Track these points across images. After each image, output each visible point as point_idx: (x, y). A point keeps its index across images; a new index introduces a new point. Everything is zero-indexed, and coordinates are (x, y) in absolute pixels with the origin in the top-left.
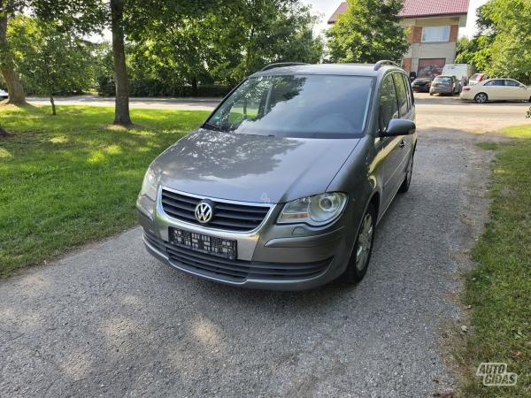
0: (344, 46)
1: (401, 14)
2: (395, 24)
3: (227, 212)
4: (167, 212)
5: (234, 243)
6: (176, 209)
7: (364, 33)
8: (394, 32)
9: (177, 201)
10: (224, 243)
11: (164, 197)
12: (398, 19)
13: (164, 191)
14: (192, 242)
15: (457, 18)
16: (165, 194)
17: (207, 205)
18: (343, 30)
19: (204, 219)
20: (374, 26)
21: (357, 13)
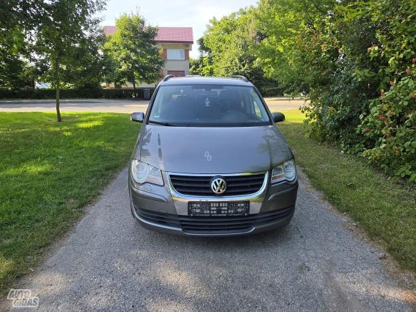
0: (119, 59)
1: (156, 39)
2: (153, 46)
3: (235, 182)
4: (179, 192)
5: (247, 202)
6: (188, 188)
7: (132, 50)
8: (153, 52)
9: (187, 182)
10: (239, 205)
11: (172, 181)
12: (154, 43)
13: (171, 176)
14: (210, 210)
15: (187, 45)
16: (173, 178)
17: (221, 180)
18: (116, 48)
19: (221, 191)
20: (139, 46)
21: (125, 36)
